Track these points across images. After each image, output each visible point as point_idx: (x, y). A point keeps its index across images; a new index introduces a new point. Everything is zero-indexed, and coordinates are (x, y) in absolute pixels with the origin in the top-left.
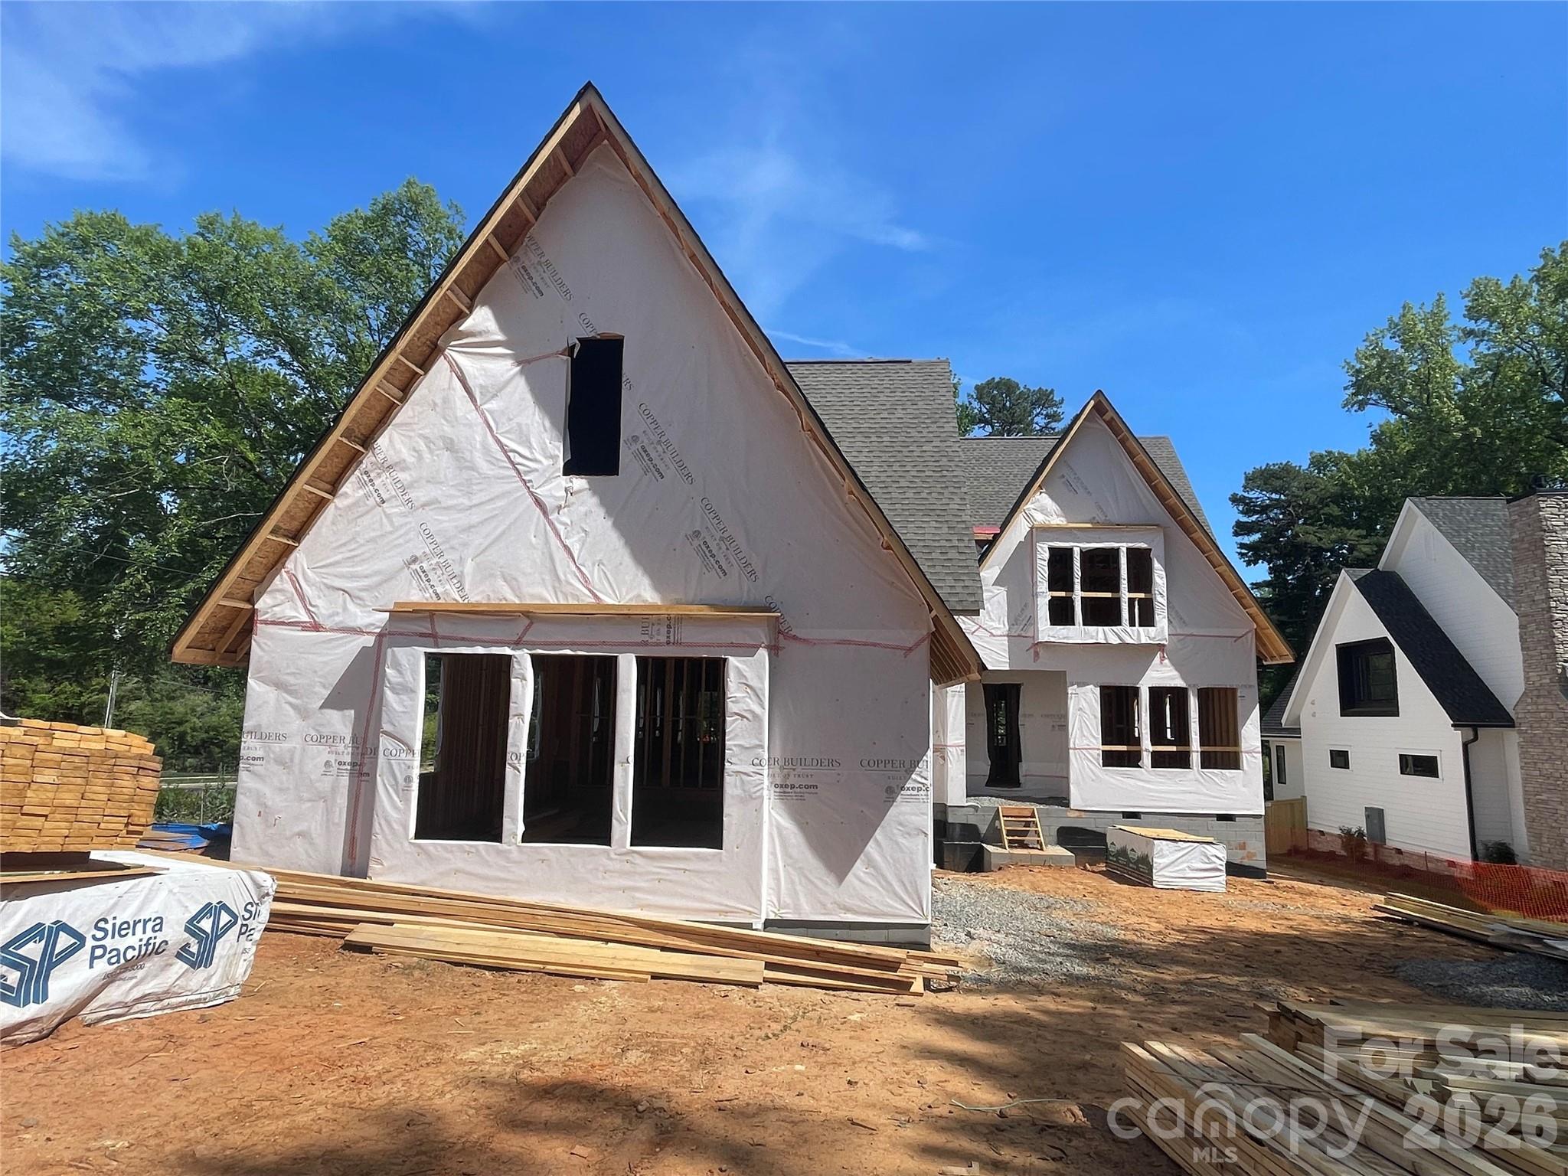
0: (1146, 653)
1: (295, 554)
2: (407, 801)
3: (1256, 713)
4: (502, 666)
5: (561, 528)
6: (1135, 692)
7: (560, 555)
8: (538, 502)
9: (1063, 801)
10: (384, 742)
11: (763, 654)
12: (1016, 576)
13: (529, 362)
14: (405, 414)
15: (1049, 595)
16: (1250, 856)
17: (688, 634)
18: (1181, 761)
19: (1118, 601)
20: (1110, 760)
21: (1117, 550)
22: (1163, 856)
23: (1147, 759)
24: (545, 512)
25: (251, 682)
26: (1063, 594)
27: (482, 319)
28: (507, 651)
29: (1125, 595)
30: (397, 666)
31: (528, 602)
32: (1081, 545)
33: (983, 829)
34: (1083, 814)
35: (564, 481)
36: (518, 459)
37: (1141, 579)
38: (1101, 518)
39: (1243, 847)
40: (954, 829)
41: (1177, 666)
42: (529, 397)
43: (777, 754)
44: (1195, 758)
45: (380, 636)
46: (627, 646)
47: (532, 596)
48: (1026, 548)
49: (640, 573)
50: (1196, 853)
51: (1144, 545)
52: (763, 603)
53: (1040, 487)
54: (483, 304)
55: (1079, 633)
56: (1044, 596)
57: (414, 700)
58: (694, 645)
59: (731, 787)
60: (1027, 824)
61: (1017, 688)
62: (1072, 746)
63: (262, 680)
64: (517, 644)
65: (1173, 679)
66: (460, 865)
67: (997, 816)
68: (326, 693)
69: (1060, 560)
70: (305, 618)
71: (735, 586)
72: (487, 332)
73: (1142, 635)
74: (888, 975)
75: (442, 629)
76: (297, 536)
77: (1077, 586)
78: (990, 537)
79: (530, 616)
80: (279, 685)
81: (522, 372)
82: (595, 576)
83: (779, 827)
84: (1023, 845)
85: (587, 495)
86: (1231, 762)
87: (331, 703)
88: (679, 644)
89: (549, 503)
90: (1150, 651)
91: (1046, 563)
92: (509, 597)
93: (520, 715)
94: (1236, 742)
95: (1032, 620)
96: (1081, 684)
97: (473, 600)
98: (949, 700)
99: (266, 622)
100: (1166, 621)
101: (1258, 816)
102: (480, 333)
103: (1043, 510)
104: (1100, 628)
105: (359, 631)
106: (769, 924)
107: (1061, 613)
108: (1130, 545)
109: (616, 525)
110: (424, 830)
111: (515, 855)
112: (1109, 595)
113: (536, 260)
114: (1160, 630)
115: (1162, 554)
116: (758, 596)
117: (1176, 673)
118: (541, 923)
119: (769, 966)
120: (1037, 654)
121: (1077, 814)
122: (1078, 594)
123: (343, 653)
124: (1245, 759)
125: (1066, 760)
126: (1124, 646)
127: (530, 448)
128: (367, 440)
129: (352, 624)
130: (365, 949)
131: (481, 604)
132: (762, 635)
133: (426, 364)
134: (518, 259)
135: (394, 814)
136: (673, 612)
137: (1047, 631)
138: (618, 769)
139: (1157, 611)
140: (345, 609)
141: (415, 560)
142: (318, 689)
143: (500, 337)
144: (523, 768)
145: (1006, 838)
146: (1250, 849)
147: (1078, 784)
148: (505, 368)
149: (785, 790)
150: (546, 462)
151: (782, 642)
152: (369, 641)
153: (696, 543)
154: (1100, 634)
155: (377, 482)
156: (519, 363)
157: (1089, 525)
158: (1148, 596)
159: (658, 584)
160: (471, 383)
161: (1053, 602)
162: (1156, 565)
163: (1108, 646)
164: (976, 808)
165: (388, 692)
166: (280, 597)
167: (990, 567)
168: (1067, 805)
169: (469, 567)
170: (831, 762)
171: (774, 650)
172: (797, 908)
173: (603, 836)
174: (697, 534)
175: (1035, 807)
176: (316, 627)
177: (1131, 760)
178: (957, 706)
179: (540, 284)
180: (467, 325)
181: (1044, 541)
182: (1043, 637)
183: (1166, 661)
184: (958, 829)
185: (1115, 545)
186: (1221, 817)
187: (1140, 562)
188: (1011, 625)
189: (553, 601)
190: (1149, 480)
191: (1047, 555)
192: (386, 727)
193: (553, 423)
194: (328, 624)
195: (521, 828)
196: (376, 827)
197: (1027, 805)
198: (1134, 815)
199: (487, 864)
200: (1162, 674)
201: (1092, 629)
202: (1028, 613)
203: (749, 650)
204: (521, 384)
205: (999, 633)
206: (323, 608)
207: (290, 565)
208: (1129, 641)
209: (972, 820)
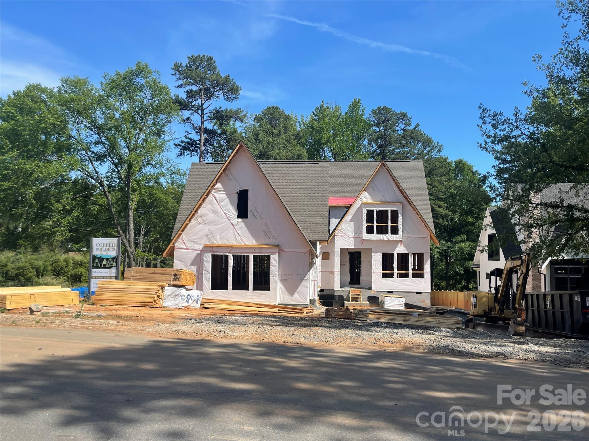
0: (396, 242)
1: (182, 234)
2: (209, 283)
3: (429, 260)
4: (227, 257)
5: (237, 229)
6: (392, 255)
7: (237, 234)
8: (232, 224)
9: (370, 289)
10: (204, 272)
11: (277, 254)
12: (356, 219)
13: (229, 195)
14: (204, 205)
15: (366, 225)
16: (426, 304)
17: (263, 251)
18: (406, 276)
19: (388, 226)
20: (384, 275)
21: (387, 211)
22: (387, 301)
23: (395, 275)
24: (234, 226)
25: (175, 260)
26: (371, 224)
27: (219, 185)
28: (228, 254)
29: (390, 224)
30: (206, 257)
31: (231, 244)
32: (377, 209)
33: (345, 297)
34: (376, 292)
35: (237, 219)
36: (228, 215)
37: (395, 220)
38: (383, 200)
39: (424, 302)
40: (336, 298)
41: (405, 247)
42: (229, 202)
43: (280, 273)
44: (410, 275)
45: (201, 251)
46: (251, 253)
47: (232, 243)
48: (360, 209)
49: (253, 238)
50: (397, 300)
51: (396, 209)
52: (277, 244)
53: (365, 190)
54: (219, 182)
55: (375, 237)
56: (365, 225)
57: (210, 264)
58: (264, 253)
59: (271, 279)
60: (359, 295)
61: (360, 253)
62: (372, 271)
63: (177, 260)
64: (230, 253)
65: (404, 250)
66: (220, 294)
67: (349, 293)
68: (191, 262)
69: (370, 214)
70: (185, 247)
71: (272, 241)
72: (220, 188)
73: (395, 237)
74: (300, 311)
75: (214, 250)
76: (182, 231)
77: (375, 222)
78: (349, 206)
79: (232, 247)
80: (181, 261)
81: (227, 197)
82: (244, 239)
83: (281, 287)
84: (357, 301)
85: (242, 223)
86: (421, 276)
87: (192, 264)
88: (261, 252)
89: (234, 224)
90: (397, 242)
91: (366, 215)
92: (226, 243)
93: (231, 266)
94: (423, 270)
95: (361, 232)
96: (376, 252)
97: (220, 243)
98: (335, 258)
99: (177, 248)
100: (402, 233)
101: (429, 292)
102: (219, 189)
103: (366, 197)
104: (382, 235)
105: (196, 250)
106: (278, 304)
107: (370, 230)
108: (392, 209)
109: (248, 229)
110: (213, 288)
111: (231, 292)
112: (385, 225)
113: (229, 173)
114: (400, 235)
115: (402, 212)
116: (276, 243)
117: (405, 249)
118: (237, 304)
119: (279, 310)
120: (362, 243)
121: (374, 292)
122: (375, 224)
123: (194, 254)
124: (425, 275)
125: (371, 276)
126: (389, 241)
127: (230, 213)
128: (196, 211)
129: (195, 248)
130: (207, 308)
131: (221, 245)
132: (277, 251)
133: (207, 195)
134: (226, 173)
135: (207, 285)
136: (260, 247)
137: (365, 236)
138: (250, 276)
139: (399, 230)
140: (193, 245)
141: (207, 235)
142: (189, 261)
143: (223, 190)
144: (231, 276)
145: (351, 299)
146: (426, 302)
147: (374, 283)
148: (224, 196)
149: (281, 280)
150: (233, 216)
151: (281, 252)
152: (199, 252)
153: (264, 232)
154: (382, 237)
155: (199, 220)
156: (227, 195)
157: (379, 203)
158: (397, 225)
159: (256, 241)
160: (217, 199)
161: (368, 227)
162: (399, 215)
163: (384, 241)
164: (343, 291)
165: (204, 262)
166: (180, 243)
167: (348, 216)
168: (371, 290)
169: (218, 237)
170: (290, 275)
171: (279, 253)
172: (284, 301)
173: (247, 289)
174: (264, 230)
175: (361, 290)
176: (188, 249)
177: (391, 275)
178: (338, 259)
179: (231, 178)
180: (216, 187)
181: (365, 208)
182: (364, 238)
183: (402, 245)
184: (337, 297)
185: (387, 209)
186: (417, 293)
187: (395, 214)
188: (355, 234)
189: (236, 244)
190: (399, 188)
191: (366, 212)
192: (204, 269)
193: (235, 208)
194: (190, 248)
195: (231, 288)
196: (203, 288)
197: (359, 290)
198: (391, 292)
199: (225, 294)
200: (401, 249)
201: (379, 235)
202: (360, 230)
203: (275, 253)
204: (227, 200)
205: (351, 236)
206: (189, 245)
207: (181, 237)
208: (390, 239)
209: (341, 294)
